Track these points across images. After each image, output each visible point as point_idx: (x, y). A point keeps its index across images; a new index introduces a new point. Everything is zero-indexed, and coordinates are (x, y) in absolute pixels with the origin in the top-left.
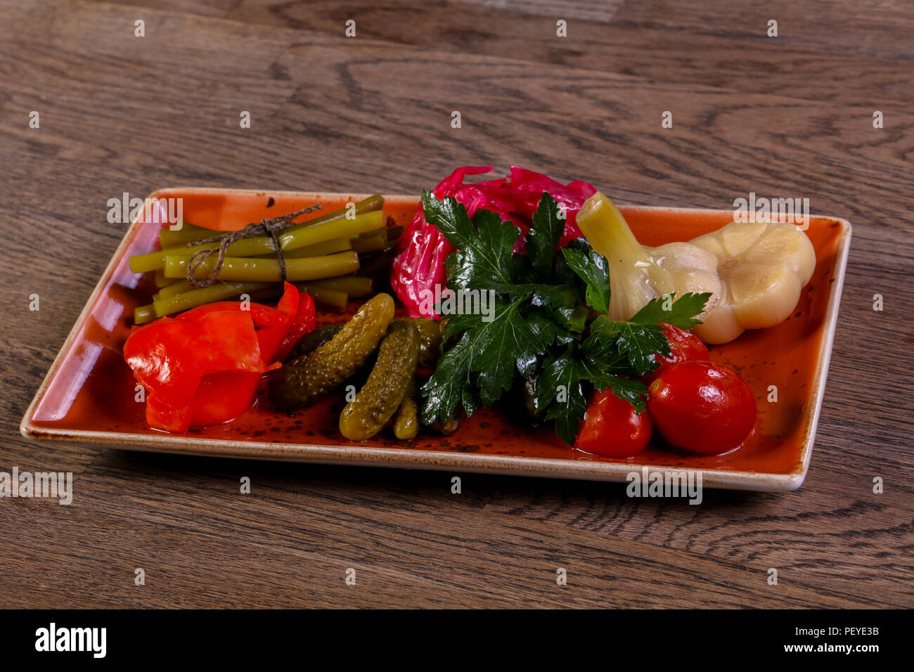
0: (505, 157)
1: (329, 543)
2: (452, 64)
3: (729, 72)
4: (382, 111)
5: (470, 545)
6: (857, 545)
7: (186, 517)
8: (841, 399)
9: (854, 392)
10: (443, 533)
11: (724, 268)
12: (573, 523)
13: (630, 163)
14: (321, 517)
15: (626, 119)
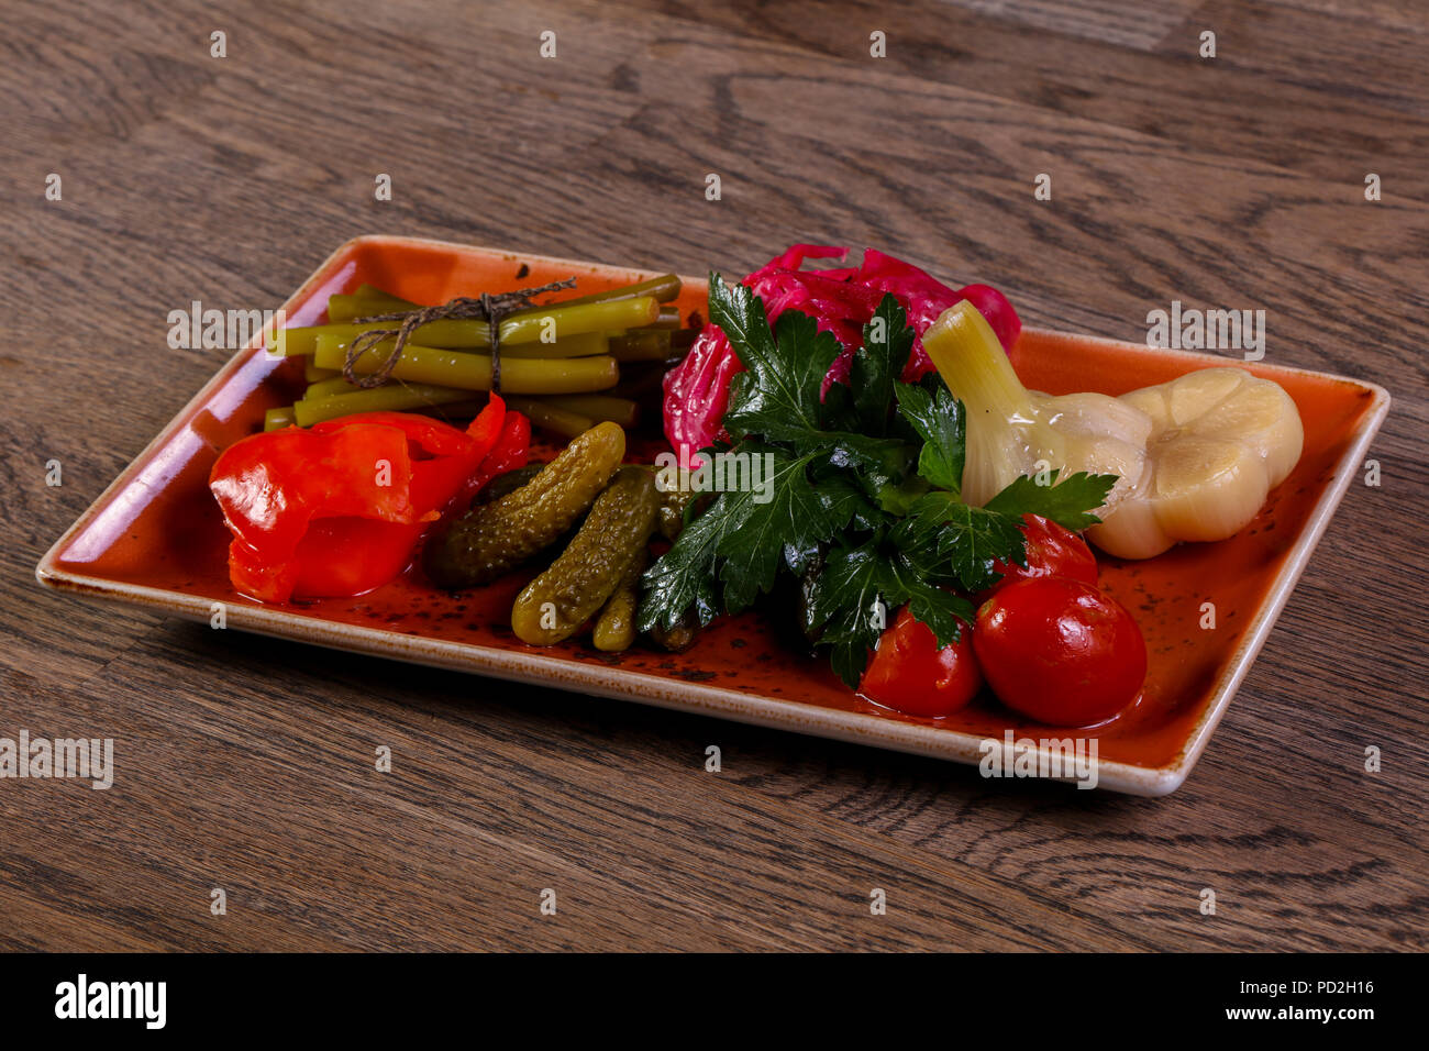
0: (921, 242)
1: (454, 796)
2: (889, 92)
3: (1308, 145)
4: (760, 154)
5: (661, 823)
6: (1252, 894)
7: (256, 732)
8: (1307, 667)
9: (1330, 658)
10: (630, 801)
11: (1159, 442)
12: (830, 810)
13: (1109, 270)
14: (456, 755)
15: (1125, 201)
